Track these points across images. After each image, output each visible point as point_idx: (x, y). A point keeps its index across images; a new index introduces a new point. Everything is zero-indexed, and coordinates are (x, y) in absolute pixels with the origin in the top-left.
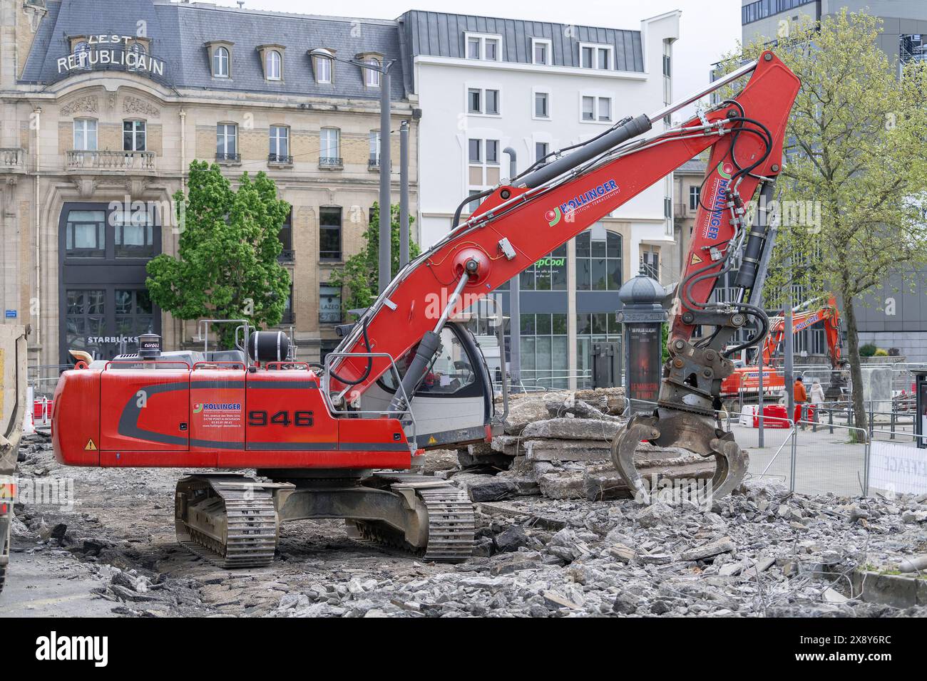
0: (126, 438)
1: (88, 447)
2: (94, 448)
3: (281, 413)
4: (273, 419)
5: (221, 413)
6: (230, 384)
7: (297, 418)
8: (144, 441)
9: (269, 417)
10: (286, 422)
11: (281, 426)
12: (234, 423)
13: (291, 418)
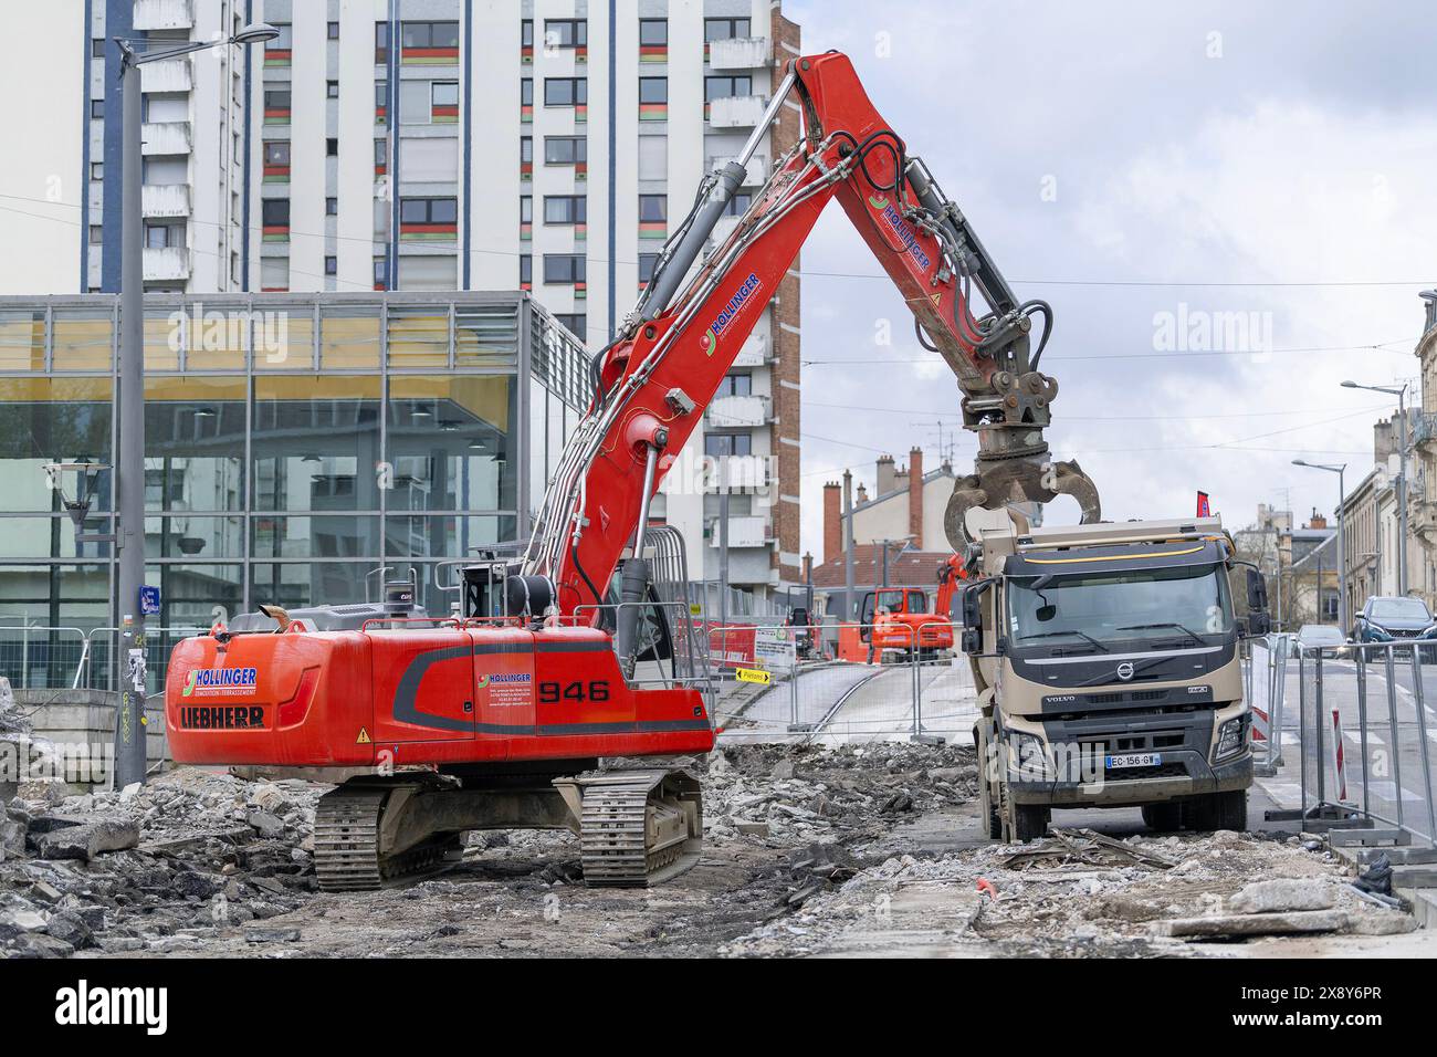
0: (403, 725)
1: (360, 740)
2: (367, 740)
3: (574, 685)
4: (566, 692)
5: (510, 687)
6: (517, 647)
7: (592, 691)
8: (424, 728)
9: (562, 690)
10: (580, 696)
11: (576, 701)
12: (524, 699)
13: (585, 691)
